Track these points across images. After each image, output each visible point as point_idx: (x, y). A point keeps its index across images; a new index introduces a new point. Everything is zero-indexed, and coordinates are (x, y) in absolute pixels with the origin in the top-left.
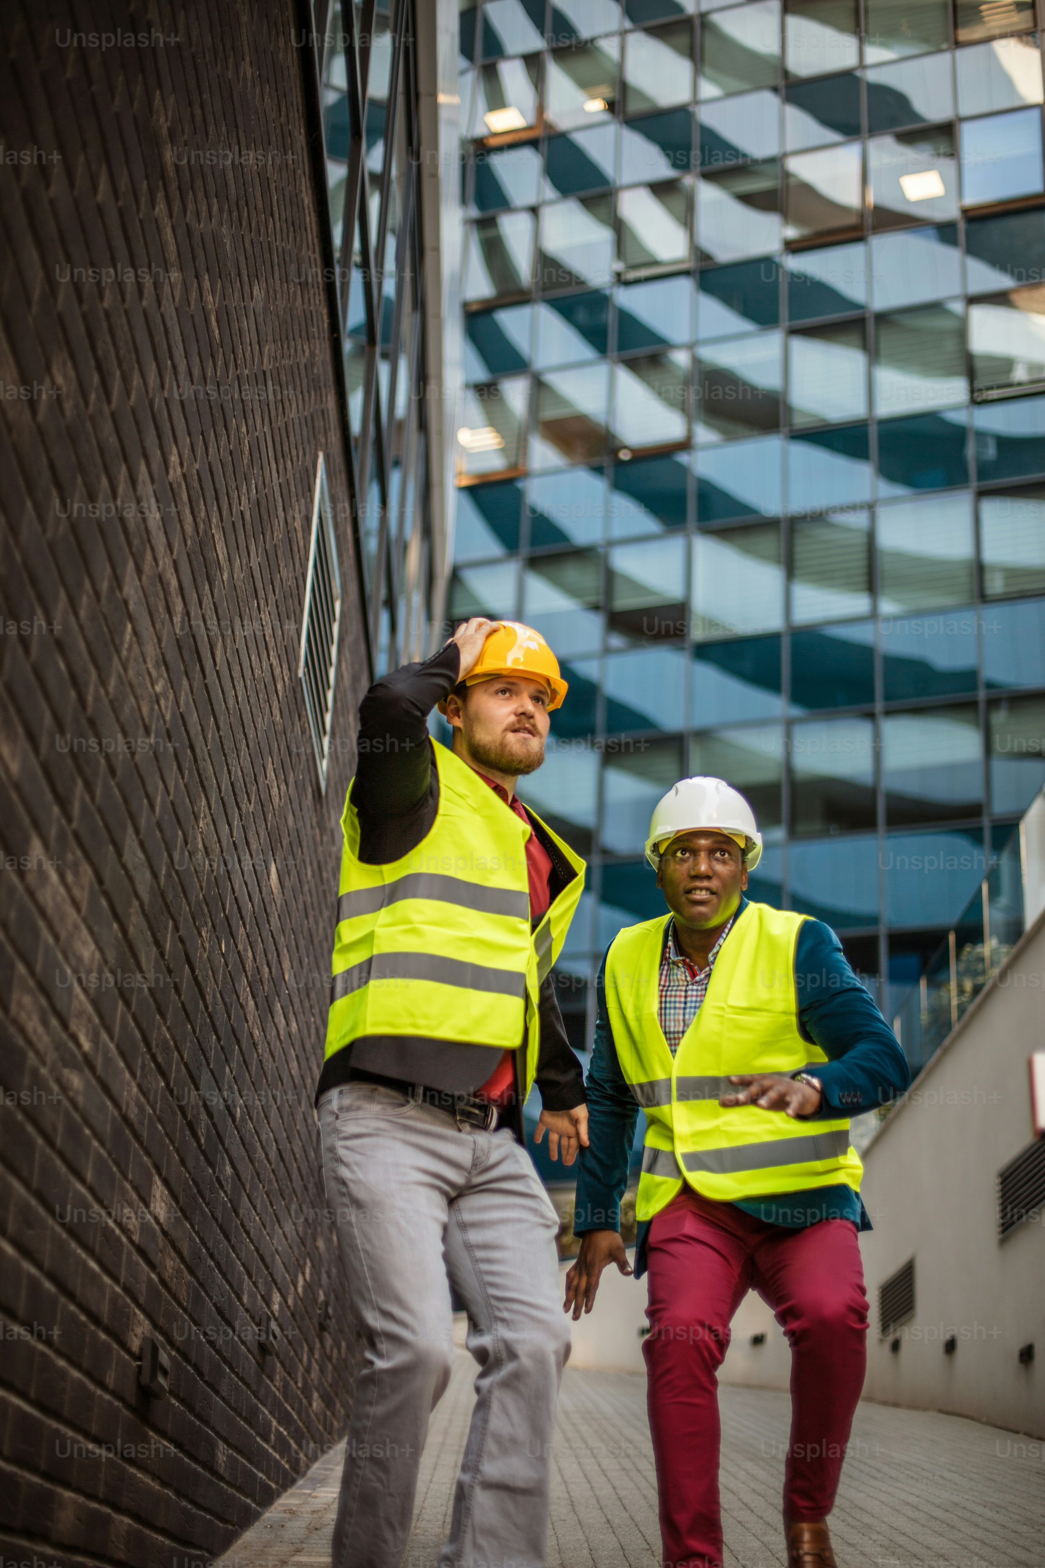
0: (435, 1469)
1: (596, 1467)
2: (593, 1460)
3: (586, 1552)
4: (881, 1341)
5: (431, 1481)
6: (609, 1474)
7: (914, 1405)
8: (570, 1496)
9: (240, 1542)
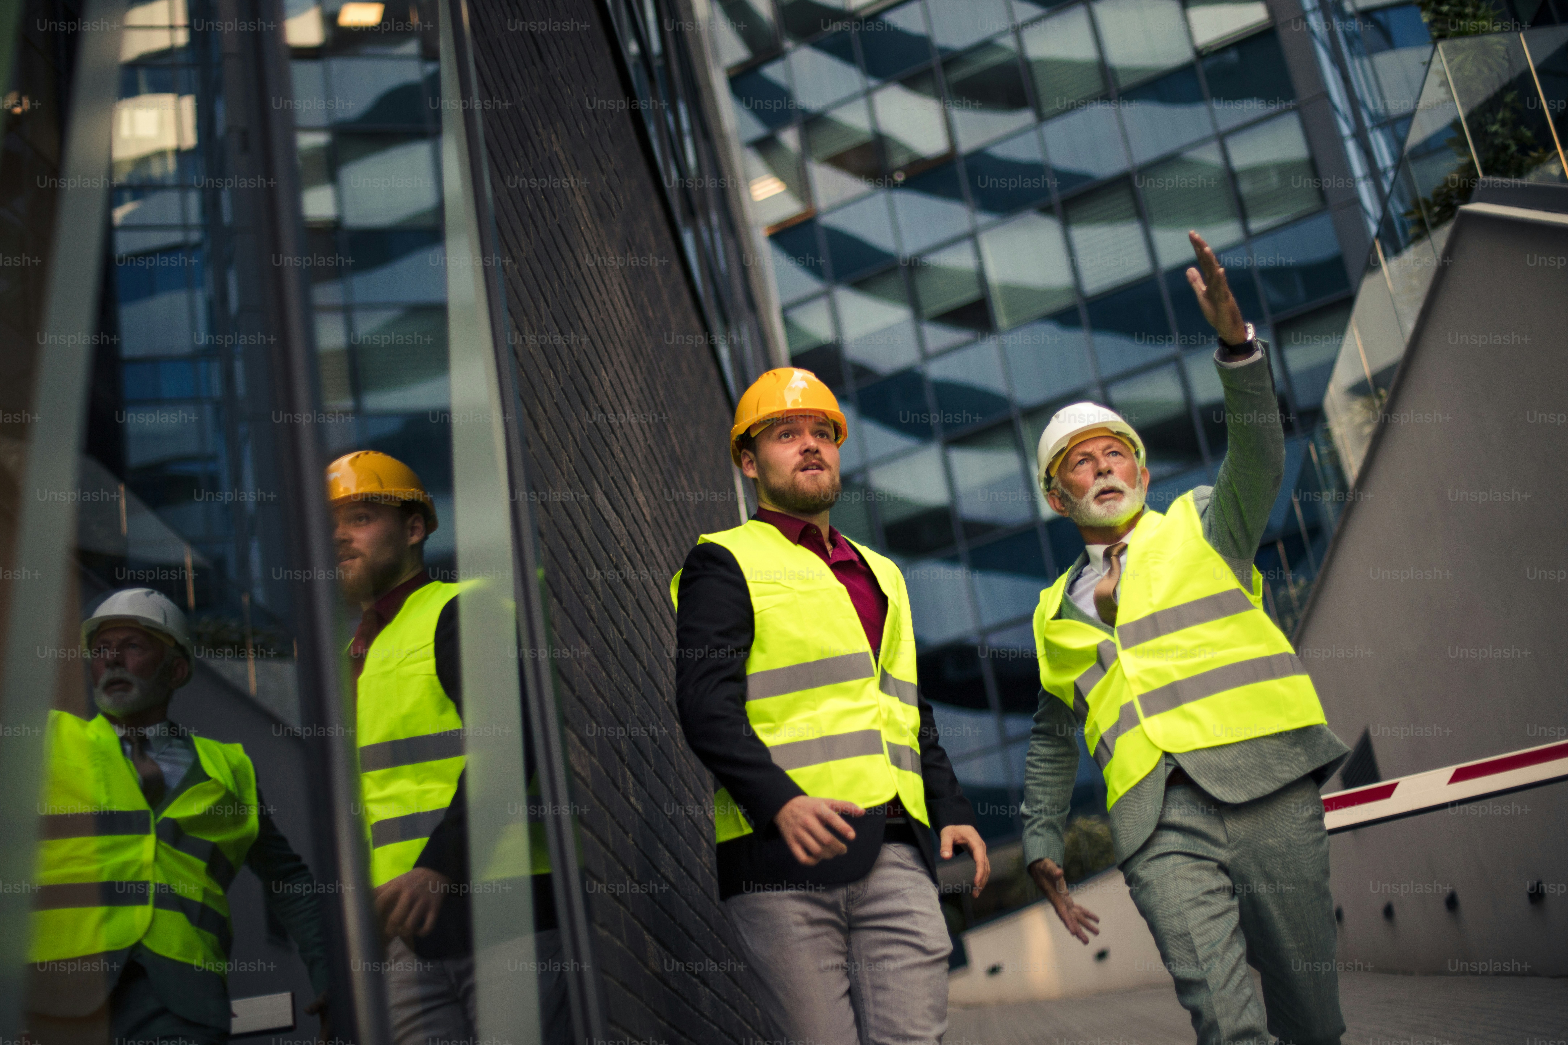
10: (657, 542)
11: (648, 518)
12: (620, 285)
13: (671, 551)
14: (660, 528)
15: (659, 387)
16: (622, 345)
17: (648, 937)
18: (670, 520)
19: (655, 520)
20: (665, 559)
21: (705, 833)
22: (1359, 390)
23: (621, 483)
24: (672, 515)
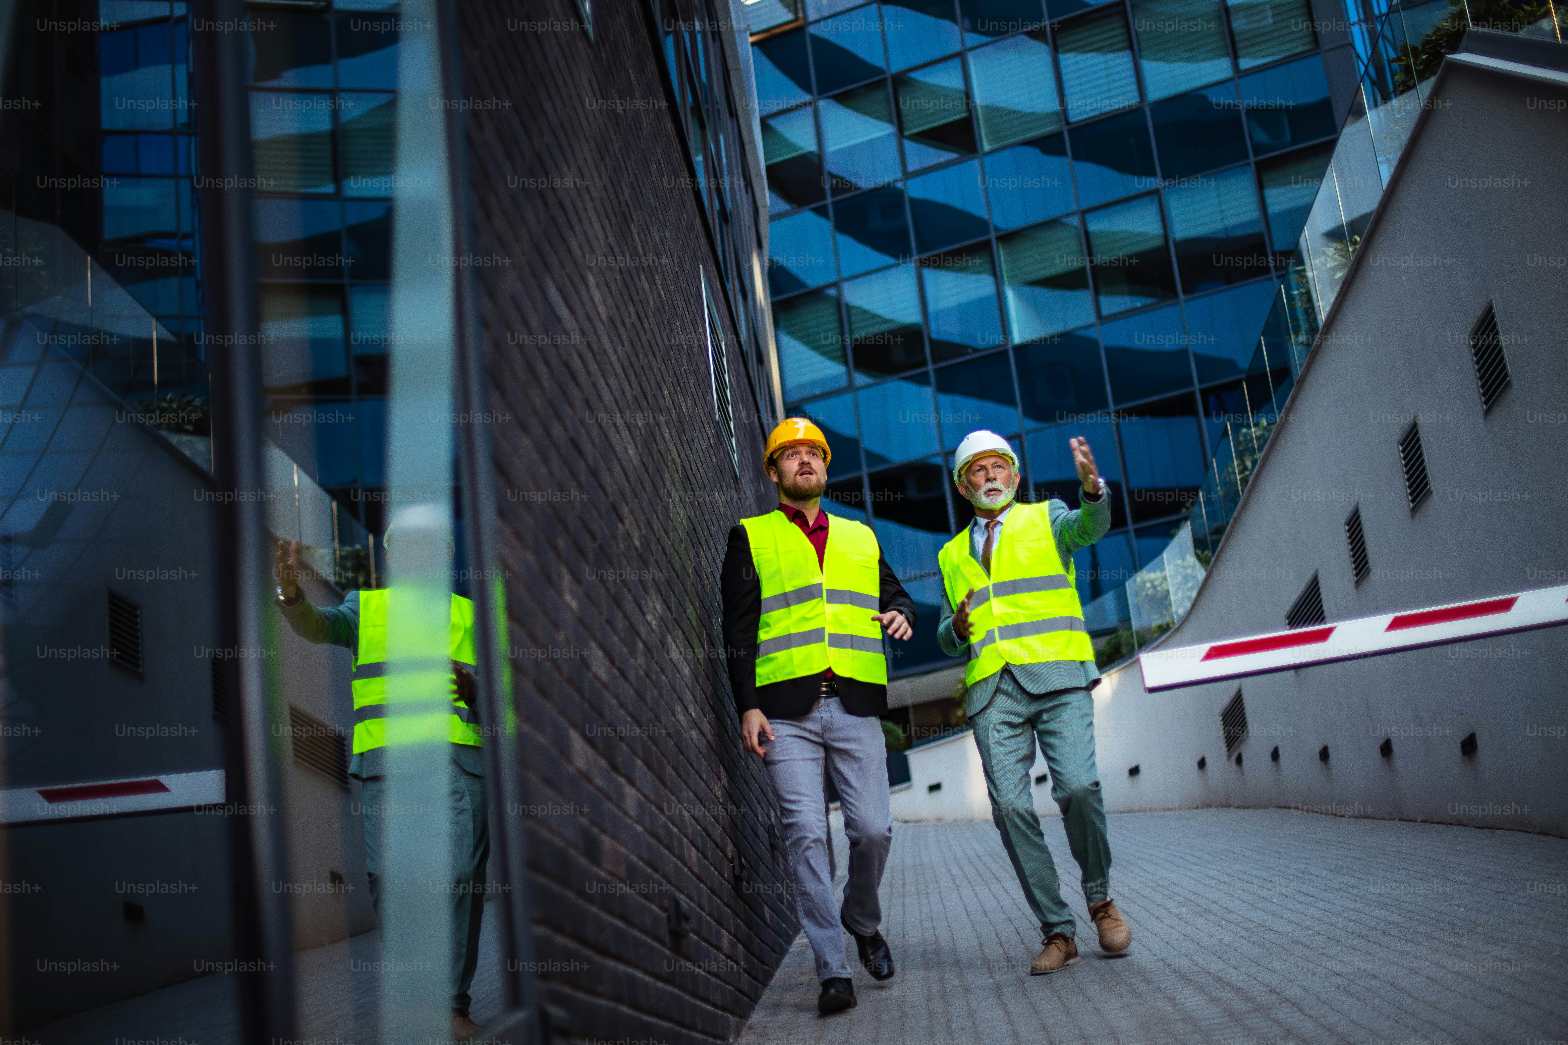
0: (890, 908)
1: (1001, 889)
2: (999, 885)
3: (994, 935)
4: (1229, 757)
5: (889, 916)
6: (1010, 892)
7: (1259, 805)
8: (984, 909)
9: (783, 964)
10: (612, 342)
11: (604, 317)
12: (589, 80)
13: (626, 352)
14: (616, 327)
15: (624, 186)
16: (587, 141)
17: (574, 736)
18: (627, 320)
19: (611, 319)
20: (619, 359)
21: (643, 635)
22: (1335, 235)
23: (577, 280)
24: (629, 314)
